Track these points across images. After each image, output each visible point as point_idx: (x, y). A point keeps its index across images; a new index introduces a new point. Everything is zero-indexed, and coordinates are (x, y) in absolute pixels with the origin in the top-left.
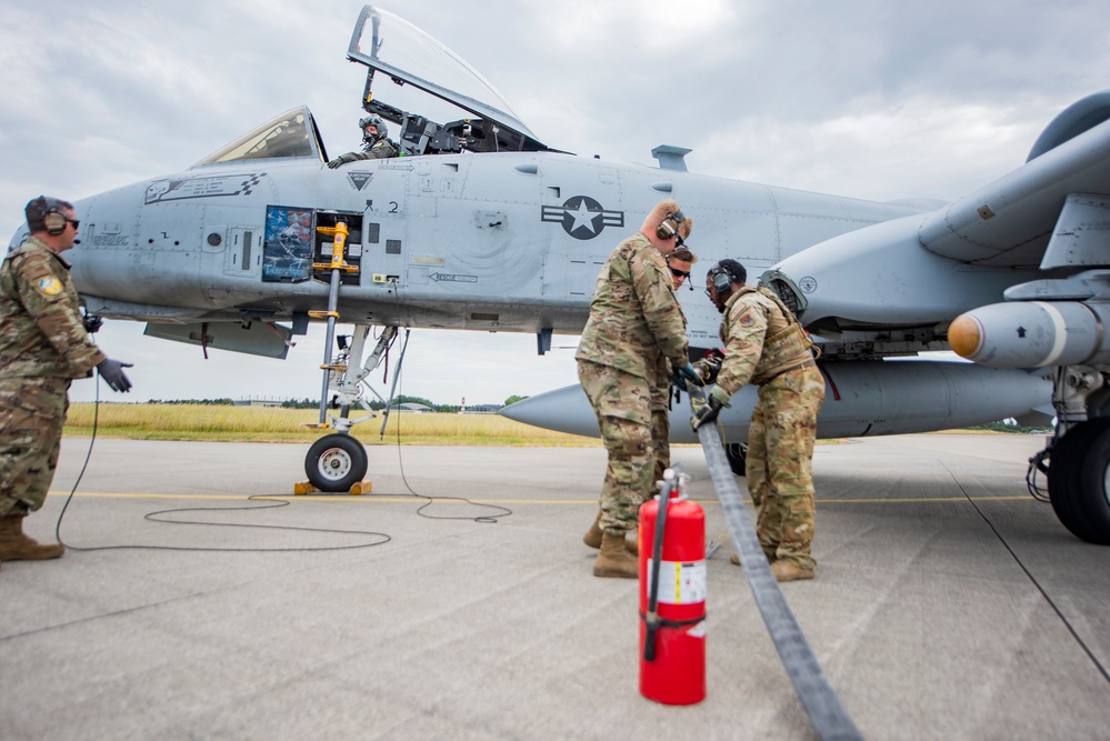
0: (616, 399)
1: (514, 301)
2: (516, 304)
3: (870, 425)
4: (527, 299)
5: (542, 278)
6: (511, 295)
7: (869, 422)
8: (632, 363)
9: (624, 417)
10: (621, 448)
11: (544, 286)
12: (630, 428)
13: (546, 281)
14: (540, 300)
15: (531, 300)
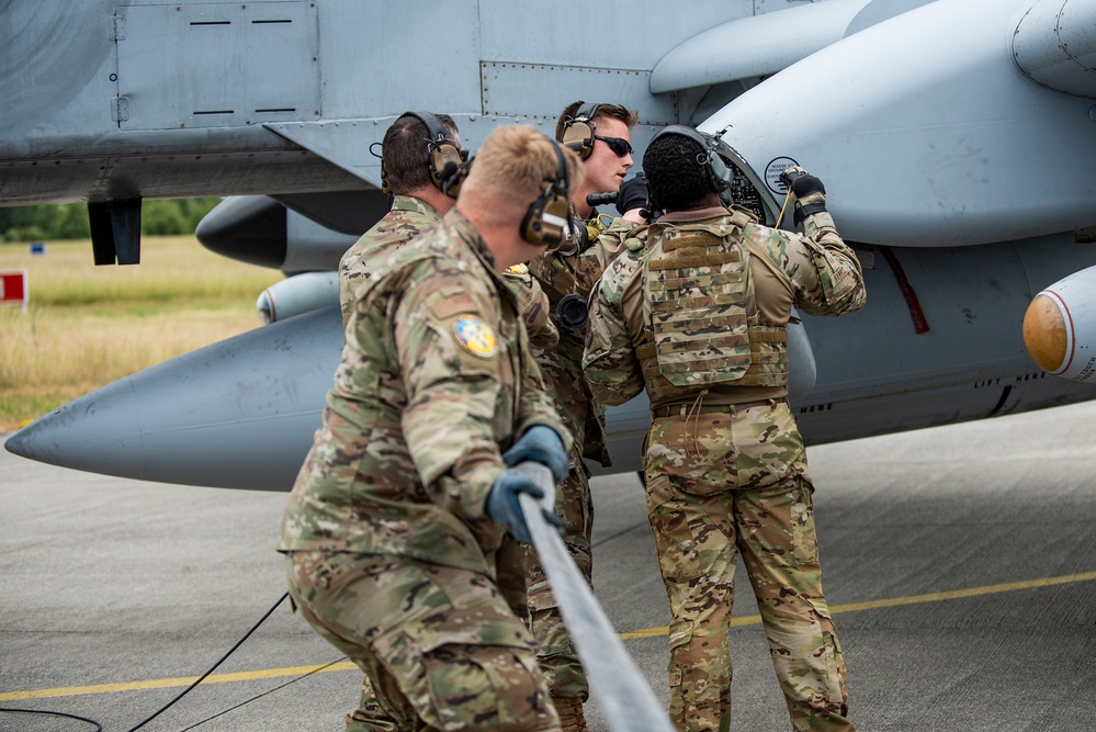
0: (443, 608)
1: (44, 149)
2: (47, 156)
3: (1007, 390)
4: (79, 141)
5: (114, 78)
6: (35, 134)
7: (1004, 382)
8: (451, 541)
9: (478, 640)
10: (492, 713)
11: (123, 99)
12: (501, 661)
13: (128, 84)
14: (113, 141)
15: (88, 141)
